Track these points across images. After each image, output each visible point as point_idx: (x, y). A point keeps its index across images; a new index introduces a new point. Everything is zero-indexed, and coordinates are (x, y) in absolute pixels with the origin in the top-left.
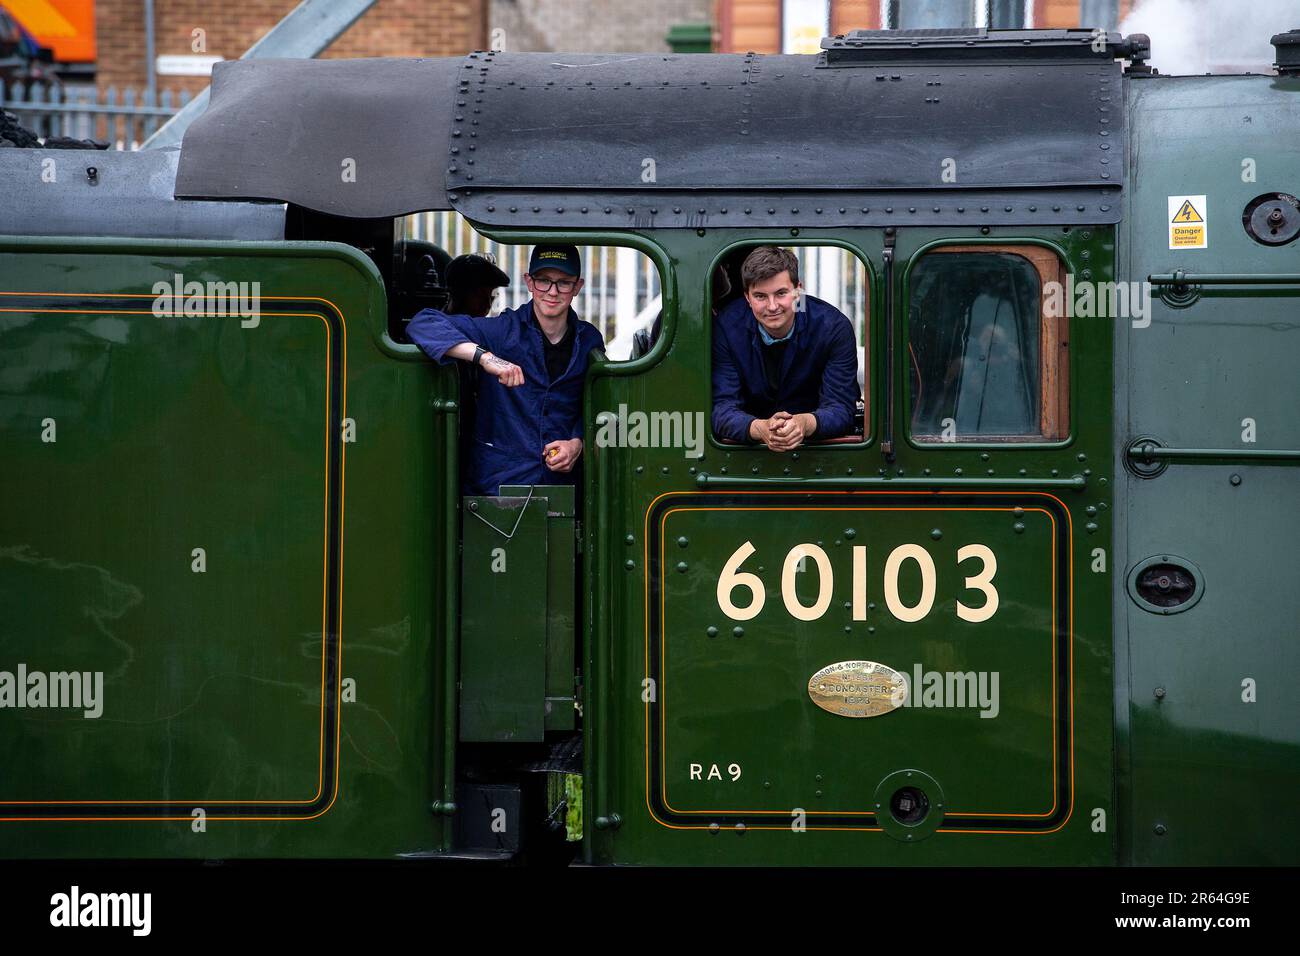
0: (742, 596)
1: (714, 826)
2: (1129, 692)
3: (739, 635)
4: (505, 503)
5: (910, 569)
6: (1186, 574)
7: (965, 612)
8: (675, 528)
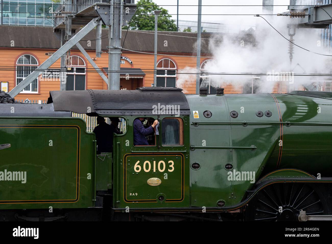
0: (138, 169)
1: (133, 202)
2: (192, 181)
3: (137, 174)
4: (102, 155)
5: (162, 164)
6: (198, 164)
7: (169, 170)
8: (128, 159)
